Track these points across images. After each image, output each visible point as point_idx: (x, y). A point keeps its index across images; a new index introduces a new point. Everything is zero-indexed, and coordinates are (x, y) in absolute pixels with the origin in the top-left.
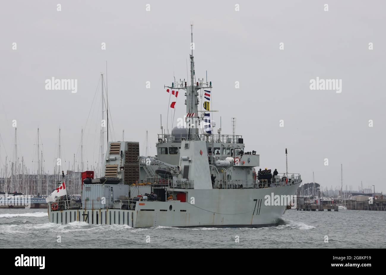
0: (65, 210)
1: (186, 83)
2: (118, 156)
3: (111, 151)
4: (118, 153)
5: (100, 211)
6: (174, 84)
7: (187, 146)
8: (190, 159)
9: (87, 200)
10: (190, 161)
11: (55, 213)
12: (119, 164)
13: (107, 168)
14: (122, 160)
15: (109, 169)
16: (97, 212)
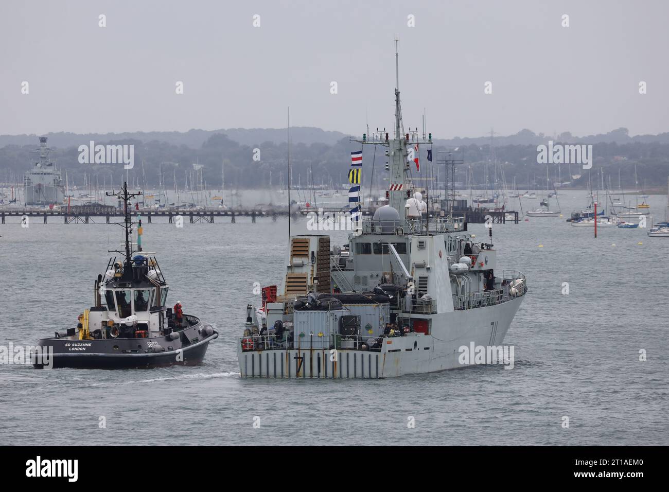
0: (265, 350)
1: (387, 134)
2: (307, 261)
3: (294, 251)
4: (307, 255)
5: (323, 352)
6: (366, 136)
7: (421, 245)
8: (429, 266)
9: (302, 335)
10: (428, 269)
11: (250, 354)
12: (310, 273)
13: (289, 278)
14: (313, 266)
15: (292, 280)
16: (318, 354)
